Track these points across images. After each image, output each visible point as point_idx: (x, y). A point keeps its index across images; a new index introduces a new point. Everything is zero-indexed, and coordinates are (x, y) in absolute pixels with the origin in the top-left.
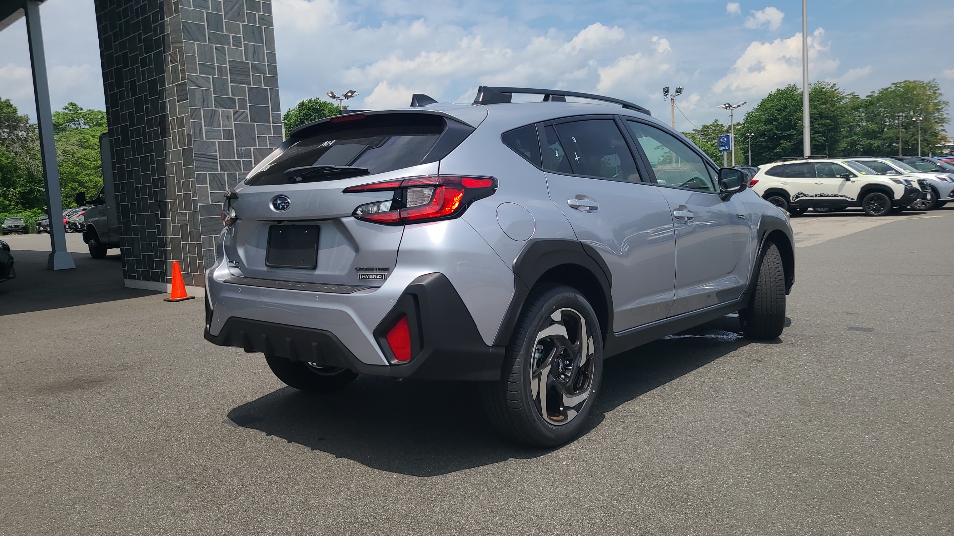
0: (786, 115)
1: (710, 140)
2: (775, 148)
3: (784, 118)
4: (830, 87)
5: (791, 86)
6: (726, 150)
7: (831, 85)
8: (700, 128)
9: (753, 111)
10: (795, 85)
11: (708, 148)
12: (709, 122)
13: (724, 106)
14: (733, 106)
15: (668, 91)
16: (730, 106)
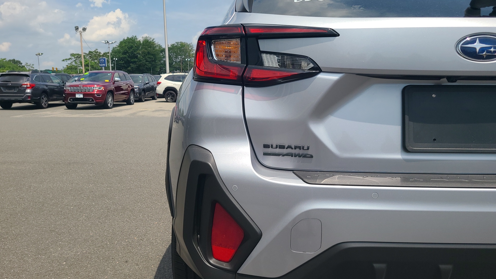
0: (132, 51)
1: (94, 60)
2: (128, 67)
3: (132, 52)
4: (151, 40)
5: (134, 37)
6: (104, 66)
7: (152, 39)
8: (87, 52)
9: (116, 47)
10: (136, 36)
11: (94, 64)
12: (93, 50)
13: (105, 42)
14: (110, 43)
15: (78, 29)
16: (108, 42)
